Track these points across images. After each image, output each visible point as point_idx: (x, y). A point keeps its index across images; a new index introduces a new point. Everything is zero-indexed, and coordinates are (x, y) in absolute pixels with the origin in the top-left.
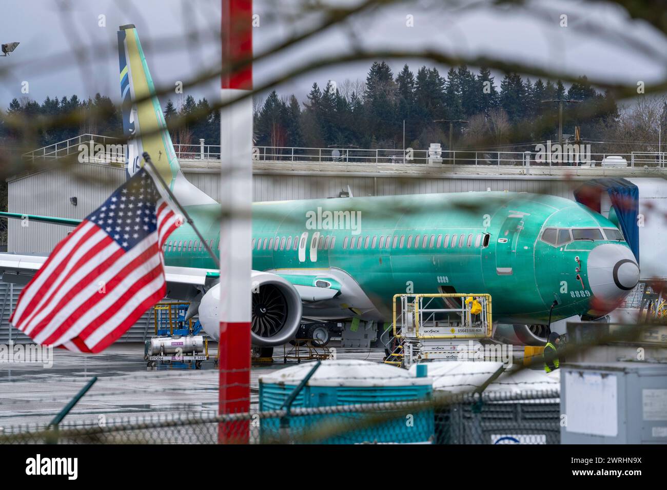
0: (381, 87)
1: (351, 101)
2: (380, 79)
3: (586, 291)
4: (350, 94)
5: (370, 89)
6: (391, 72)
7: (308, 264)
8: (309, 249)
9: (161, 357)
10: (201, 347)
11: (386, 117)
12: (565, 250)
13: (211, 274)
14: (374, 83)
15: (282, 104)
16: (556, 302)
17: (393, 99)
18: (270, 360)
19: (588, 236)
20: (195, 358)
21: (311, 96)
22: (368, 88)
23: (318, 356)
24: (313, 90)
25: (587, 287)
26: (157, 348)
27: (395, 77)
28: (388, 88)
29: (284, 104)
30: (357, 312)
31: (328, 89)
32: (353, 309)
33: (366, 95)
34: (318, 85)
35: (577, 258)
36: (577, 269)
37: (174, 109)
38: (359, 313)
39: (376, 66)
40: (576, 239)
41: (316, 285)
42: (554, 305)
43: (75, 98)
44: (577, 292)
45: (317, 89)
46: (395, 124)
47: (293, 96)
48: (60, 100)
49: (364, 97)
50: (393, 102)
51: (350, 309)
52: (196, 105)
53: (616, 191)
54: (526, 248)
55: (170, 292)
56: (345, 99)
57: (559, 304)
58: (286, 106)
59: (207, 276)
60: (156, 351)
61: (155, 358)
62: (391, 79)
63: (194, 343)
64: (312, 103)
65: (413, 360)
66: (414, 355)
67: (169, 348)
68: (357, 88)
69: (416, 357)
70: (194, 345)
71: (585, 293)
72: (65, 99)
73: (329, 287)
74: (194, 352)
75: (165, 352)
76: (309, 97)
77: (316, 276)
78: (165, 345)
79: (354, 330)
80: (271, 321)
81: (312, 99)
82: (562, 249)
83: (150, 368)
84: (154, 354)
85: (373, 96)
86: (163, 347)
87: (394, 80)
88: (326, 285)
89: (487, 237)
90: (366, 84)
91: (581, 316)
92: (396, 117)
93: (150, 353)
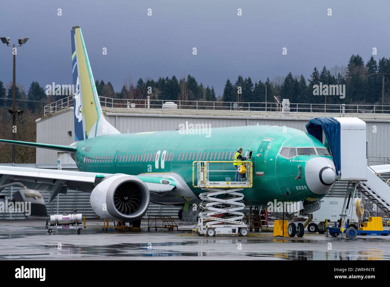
0: (356, 69)
1: (338, 78)
2: (356, 65)
3: (304, 186)
4: (337, 74)
5: (350, 71)
6: (363, 60)
7: (160, 170)
8: (161, 161)
9: (56, 227)
10: (80, 220)
11: (359, 87)
12: (293, 161)
13: (98, 176)
14: (352, 67)
15: (295, 80)
16: (288, 193)
17: (364, 77)
18: (139, 229)
19: (307, 152)
20: (76, 227)
21: (313, 75)
22: (349, 70)
23: (169, 227)
24: (314, 71)
25: (305, 184)
26: (53, 221)
27: (365, 63)
28: (361, 70)
29: (296, 80)
30: (186, 200)
31: (324, 71)
32: (184, 197)
33: (347, 74)
34: (317, 69)
35: (299, 166)
36: (299, 172)
37: (230, 83)
38: (188, 200)
39: (353, 57)
40: (299, 154)
41: (162, 183)
42: (286, 195)
43: (174, 77)
44: (299, 187)
45: (316, 71)
46: (365, 92)
47: (302, 75)
48: (165, 79)
49: (346, 76)
50: (364, 79)
51: (183, 197)
52: (244, 81)
53: (327, 125)
54: (271, 160)
55: (79, 187)
56: (334, 77)
57: (290, 194)
58: (298, 81)
59: (96, 177)
60: (52, 223)
61: (52, 227)
62: (363, 65)
63: (76, 218)
64: (314, 80)
65: (203, 228)
66: (204, 225)
67: (61, 221)
68: (342, 70)
69: (205, 227)
70: (76, 219)
71: (304, 187)
72: (167, 78)
73: (169, 184)
74: (76, 223)
75: (59, 223)
76: (311, 76)
77: (162, 177)
78: (58, 219)
79: (186, 211)
80: (132, 205)
81: (313, 77)
82: (291, 160)
83: (49, 233)
84: (51, 225)
85: (351, 75)
86: (57, 220)
87: (365, 65)
88: (168, 183)
89: (251, 153)
90: (348, 68)
91: (303, 201)
92: (365, 87)
93: (49, 224)
